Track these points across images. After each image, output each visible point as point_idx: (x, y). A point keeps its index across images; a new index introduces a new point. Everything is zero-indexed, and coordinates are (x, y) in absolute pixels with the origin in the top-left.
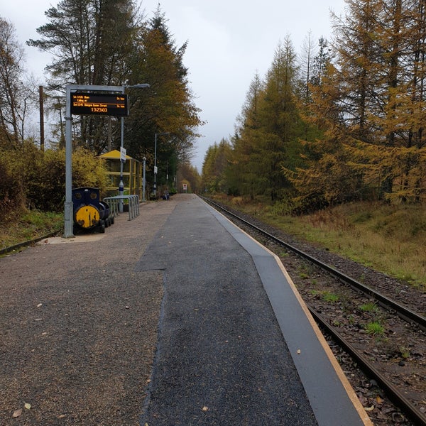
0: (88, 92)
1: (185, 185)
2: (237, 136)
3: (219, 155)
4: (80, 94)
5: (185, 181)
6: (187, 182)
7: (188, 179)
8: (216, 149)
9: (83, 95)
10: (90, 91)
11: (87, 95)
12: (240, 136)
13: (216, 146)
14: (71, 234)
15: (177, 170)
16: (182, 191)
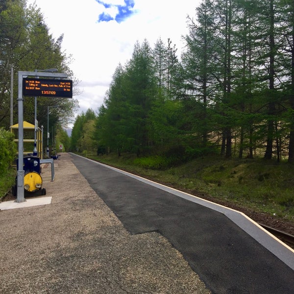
0: (38, 78)
4: (32, 79)
8: (83, 116)
9: (35, 80)
10: (39, 76)
11: (38, 80)
13: (83, 114)
14: (23, 198)
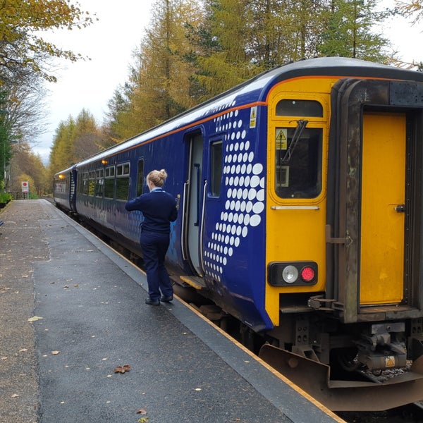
1: (26, 184)
2: (119, 97)
3: (77, 134)
5: (24, 176)
6: (28, 177)
7: (29, 173)
8: (71, 127)
12: (125, 97)
13: (71, 122)
15: (9, 156)
16: (19, 195)
